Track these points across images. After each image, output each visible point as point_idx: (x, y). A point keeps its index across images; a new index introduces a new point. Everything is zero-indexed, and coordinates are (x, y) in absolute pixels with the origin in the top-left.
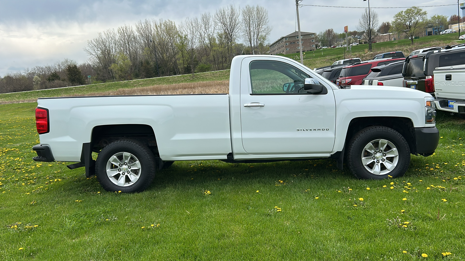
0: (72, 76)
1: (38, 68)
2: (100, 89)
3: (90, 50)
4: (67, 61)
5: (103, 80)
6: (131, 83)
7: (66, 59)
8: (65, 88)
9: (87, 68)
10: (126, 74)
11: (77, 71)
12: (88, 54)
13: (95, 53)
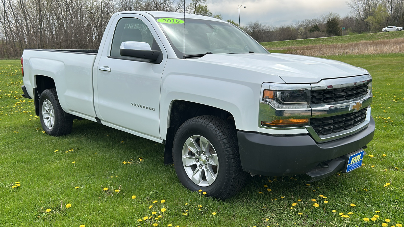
0: (330, 27)
1: (307, 21)
2: (345, 41)
3: (352, 4)
4: (331, 14)
5: (359, 32)
6: (376, 35)
7: (330, 13)
8: (315, 39)
9: (349, 20)
10: (380, 26)
11: (335, 23)
12: (348, 7)
13: (356, 6)
